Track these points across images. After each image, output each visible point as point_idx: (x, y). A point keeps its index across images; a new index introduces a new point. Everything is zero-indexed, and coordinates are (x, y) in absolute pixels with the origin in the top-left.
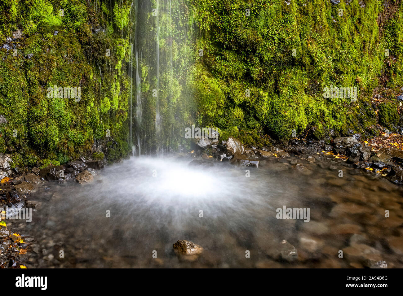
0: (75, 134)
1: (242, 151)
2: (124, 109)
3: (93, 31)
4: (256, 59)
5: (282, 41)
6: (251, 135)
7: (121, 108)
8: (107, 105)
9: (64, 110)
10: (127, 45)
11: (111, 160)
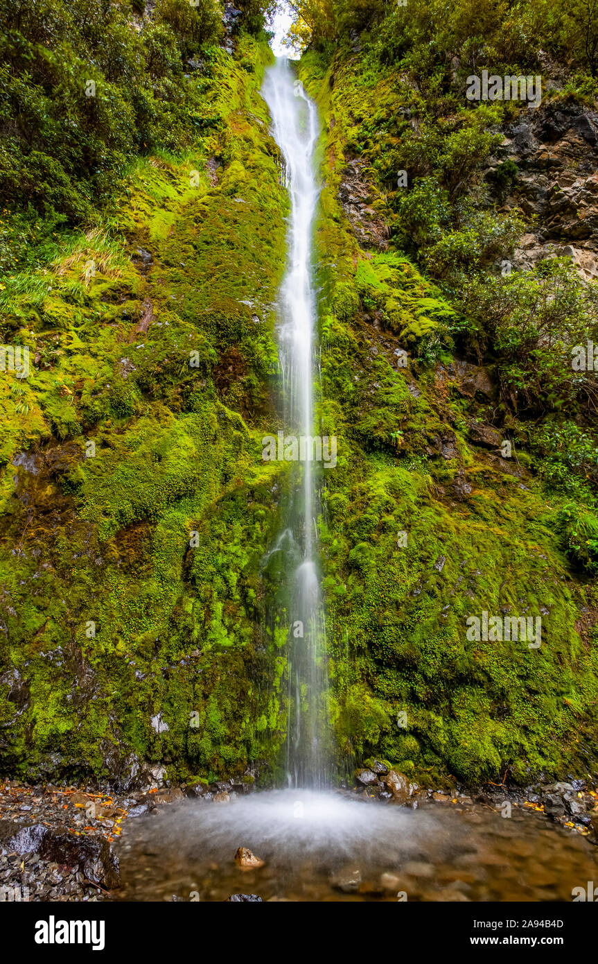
0: (227, 750)
1: (408, 791)
2: (282, 730)
3: (256, 650)
4: (418, 676)
5: (444, 655)
6: (429, 773)
7: (279, 728)
8: (262, 723)
9: (218, 723)
10: (285, 663)
11: (260, 787)
